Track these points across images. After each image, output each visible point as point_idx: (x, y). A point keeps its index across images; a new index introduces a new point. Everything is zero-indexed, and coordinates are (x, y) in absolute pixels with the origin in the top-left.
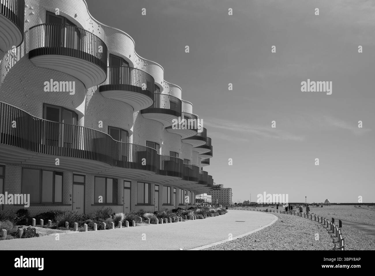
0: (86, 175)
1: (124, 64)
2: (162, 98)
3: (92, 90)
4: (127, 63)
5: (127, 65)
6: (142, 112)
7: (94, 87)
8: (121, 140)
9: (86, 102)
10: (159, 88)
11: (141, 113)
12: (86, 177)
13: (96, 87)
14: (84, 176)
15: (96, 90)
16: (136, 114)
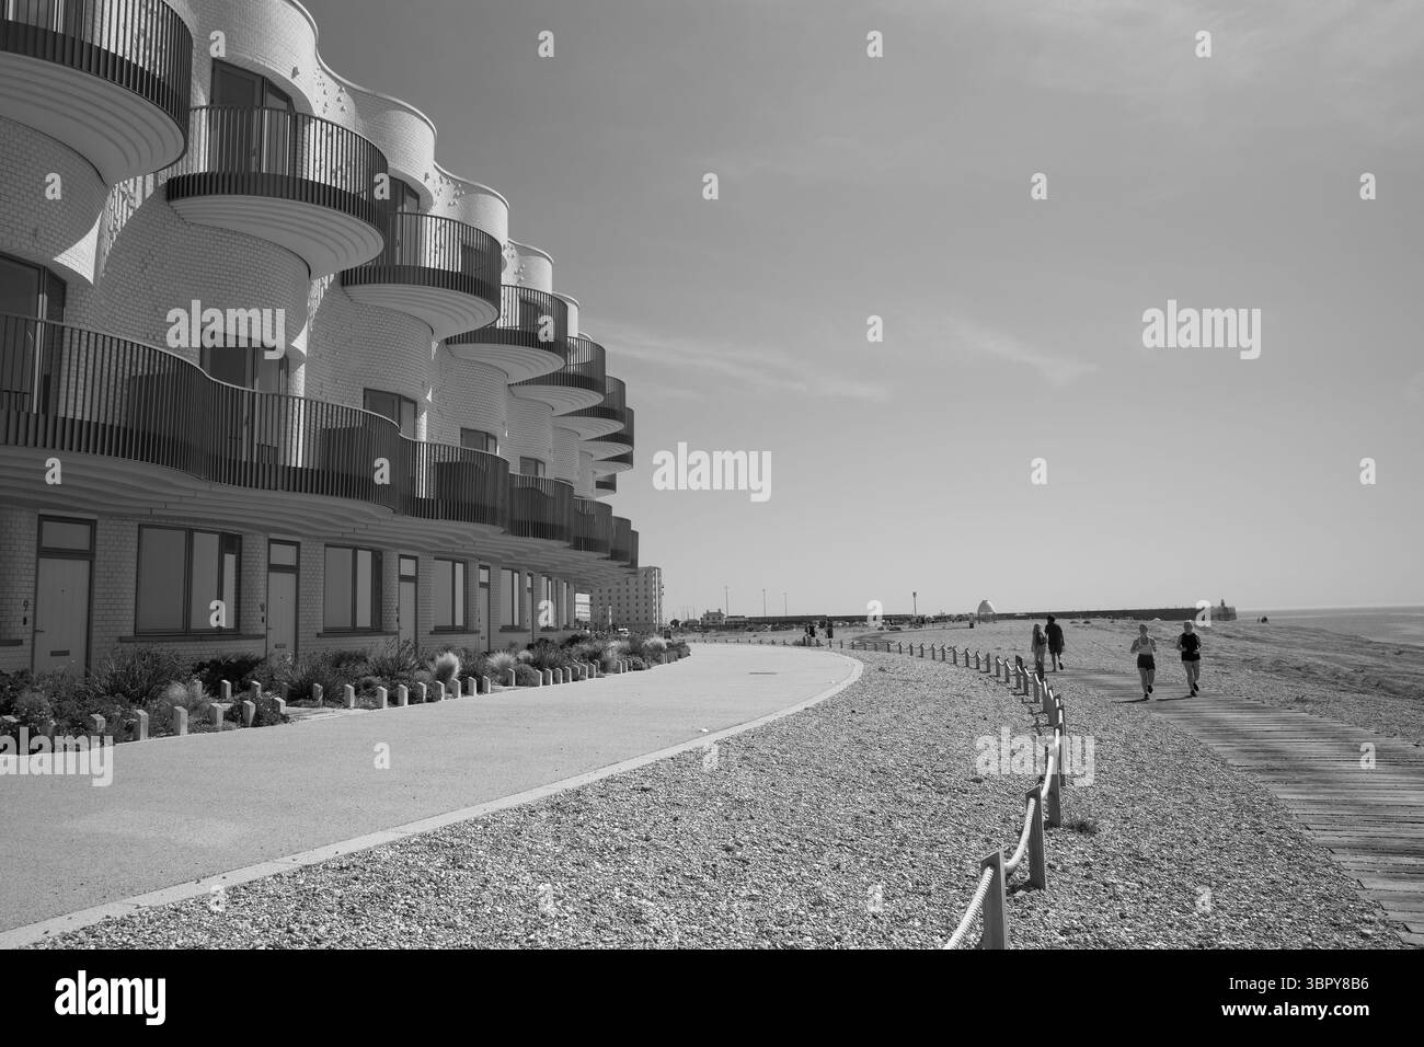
0: (99, 522)
1: (271, 100)
2: (430, 229)
3: (129, 196)
4: (287, 98)
5: (283, 105)
6: (346, 279)
7: (140, 178)
8: (257, 381)
9: (100, 237)
10: (417, 196)
11: (343, 285)
12: (99, 527)
13: (150, 178)
14: (92, 524)
15: (147, 196)
16: (319, 288)
